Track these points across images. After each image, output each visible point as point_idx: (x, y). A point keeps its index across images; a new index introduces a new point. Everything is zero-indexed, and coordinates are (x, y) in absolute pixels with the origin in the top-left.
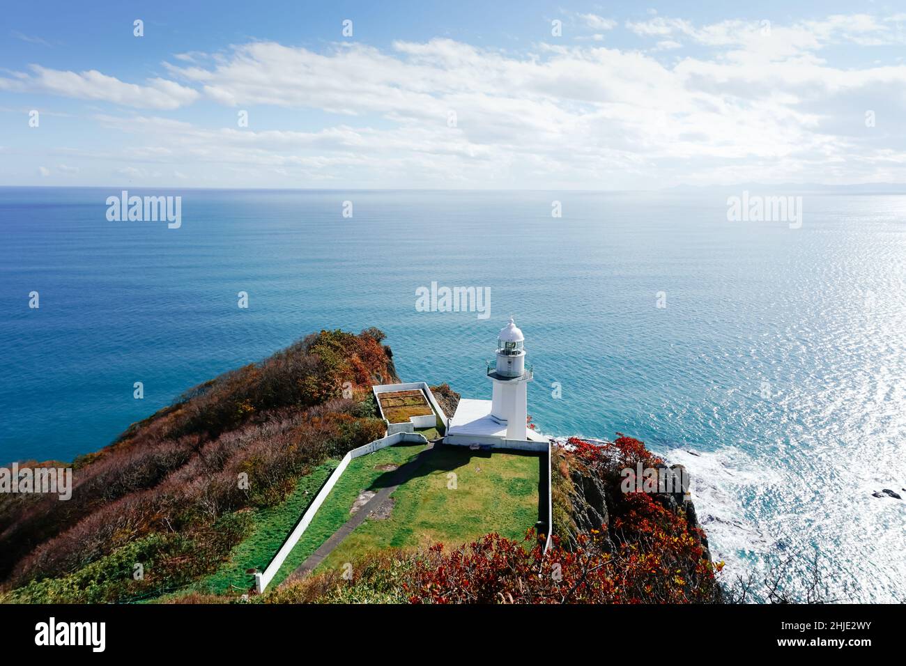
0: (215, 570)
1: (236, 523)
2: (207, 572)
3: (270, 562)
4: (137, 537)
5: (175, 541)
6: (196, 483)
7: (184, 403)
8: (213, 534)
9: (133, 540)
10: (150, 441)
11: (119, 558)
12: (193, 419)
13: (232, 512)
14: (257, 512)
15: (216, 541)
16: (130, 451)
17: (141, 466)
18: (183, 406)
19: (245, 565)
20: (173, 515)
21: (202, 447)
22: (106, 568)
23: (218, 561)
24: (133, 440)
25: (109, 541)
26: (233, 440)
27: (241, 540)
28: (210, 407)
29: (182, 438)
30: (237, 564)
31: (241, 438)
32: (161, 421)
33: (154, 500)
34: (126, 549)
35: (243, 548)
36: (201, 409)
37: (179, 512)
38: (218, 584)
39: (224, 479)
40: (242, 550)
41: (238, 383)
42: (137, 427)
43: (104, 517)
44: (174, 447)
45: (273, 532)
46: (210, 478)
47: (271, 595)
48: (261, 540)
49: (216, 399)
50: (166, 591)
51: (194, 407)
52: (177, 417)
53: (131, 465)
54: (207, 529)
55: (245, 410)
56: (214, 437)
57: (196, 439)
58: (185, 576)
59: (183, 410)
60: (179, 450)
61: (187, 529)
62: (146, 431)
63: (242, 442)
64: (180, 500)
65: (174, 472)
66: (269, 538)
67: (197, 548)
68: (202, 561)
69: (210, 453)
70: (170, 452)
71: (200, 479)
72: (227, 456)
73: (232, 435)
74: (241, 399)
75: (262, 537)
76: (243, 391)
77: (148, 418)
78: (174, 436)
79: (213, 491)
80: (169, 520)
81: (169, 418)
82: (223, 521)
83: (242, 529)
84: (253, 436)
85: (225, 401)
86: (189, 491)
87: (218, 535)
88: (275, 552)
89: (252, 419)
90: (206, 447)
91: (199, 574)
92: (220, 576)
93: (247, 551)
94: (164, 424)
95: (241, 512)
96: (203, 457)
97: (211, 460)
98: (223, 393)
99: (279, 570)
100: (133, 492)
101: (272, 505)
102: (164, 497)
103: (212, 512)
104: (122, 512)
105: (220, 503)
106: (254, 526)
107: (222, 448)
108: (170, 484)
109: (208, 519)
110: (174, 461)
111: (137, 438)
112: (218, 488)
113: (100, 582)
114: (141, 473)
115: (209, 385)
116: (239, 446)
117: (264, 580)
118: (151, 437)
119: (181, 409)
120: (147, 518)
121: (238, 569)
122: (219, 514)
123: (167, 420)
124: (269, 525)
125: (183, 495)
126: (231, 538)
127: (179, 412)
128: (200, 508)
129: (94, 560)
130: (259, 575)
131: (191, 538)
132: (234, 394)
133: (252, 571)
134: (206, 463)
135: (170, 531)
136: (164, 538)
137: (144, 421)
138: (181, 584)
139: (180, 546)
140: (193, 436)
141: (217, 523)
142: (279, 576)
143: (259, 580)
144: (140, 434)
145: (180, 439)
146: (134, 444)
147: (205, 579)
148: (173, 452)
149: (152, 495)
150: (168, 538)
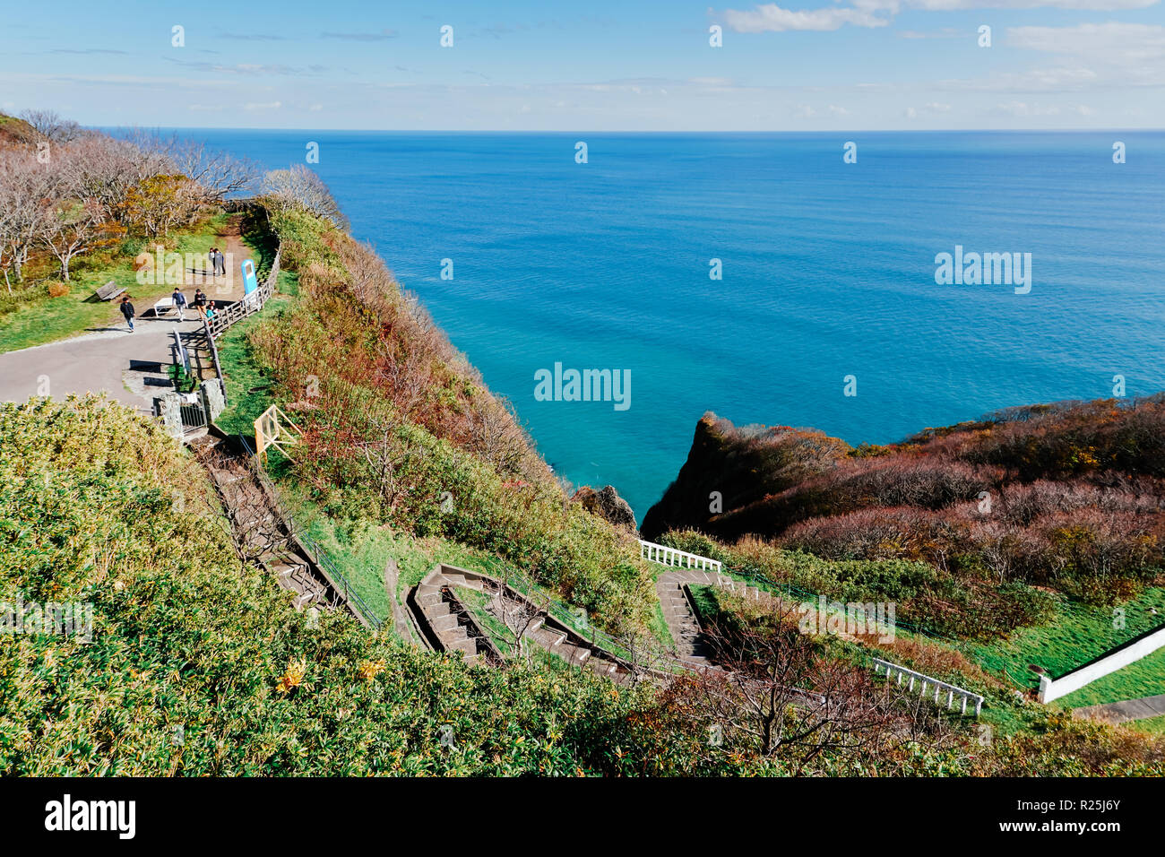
0: (987, 641)
1: (1029, 600)
2: (976, 638)
3: (1068, 673)
4: (906, 556)
5: (947, 582)
6: (988, 528)
7: (996, 423)
8: (994, 598)
9: (900, 557)
10: (943, 455)
11: (882, 569)
12: (1003, 447)
13: (1027, 583)
14: (1064, 601)
15: (996, 608)
16: (917, 458)
17: (926, 480)
18: (994, 426)
19: (1030, 657)
20: (950, 552)
21: (1007, 486)
22: (867, 573)
23: (994, 633)
24: (924, 446)
25: (875, 546)
26: (1052, 494)
27: (1032, 623)
28: (1031, 439)
29: (983, 465)
30: (1018, 650)
31: (1066, 495)
32: (961, 436)
33: (932, 525)
34: (890, 564)
35: (1031, 635)
36: (1017, 439)
37: (959, 552)
38: (988, 660)
39: (1027, 539)
40: (1027, 638)
41: (1083, 419)
42: (932, 434)
43: (876, 519)
44: (971, 473)
45: (1082, 638)
46: (1007, 529)
47: (1061, 714)
48: (1060, 638)
49: (1042, 432)
50: (923, 631)
51: (1009, 432)
52: (983, 437)
53: (914, 474)
54: (989, 589)
55: (1082, 461)
56: (1027, 479)
57: (1002, 473)
58: (949, 628)
59: (993, 432)
60: (975, 479)
61: (964, 576)
62: (941, 441)
63: (1066, 501)
64: (963, 538)
65: (963, 502)
66: (1074, 642)
67: (970, 603)
68: (973, 622)
69: (1016, 498)
70: (964, 478)
71: (995, 524)
72: (1038, 510)
73: (1053, 485)
74: (1081, 442)
75: (1062, 636)
76: (1087, 432)
77: (947, 427)
78: (975, 459)
79: (1008, 546)
80: (945, 555)
81: (973, 435)
82: (1013, 589)
83: (1037, 611)
84: (1085, 500)
85: (1056, 438)
86: (978, 532)
87: (1000, 601)
88: (1078, 664)
89: (1091, 476)
90: (1011, 489)
91: (967, 635)
92: (993, 651)
93: (1036, 641)
94: (965, 441)
95: (1040, 589)
96: (1004, 499)
97: (1014, 507)
98: (1056, 427)
99: (1078, 690)
100: (910, 505)
101: (1090, 602)
102: (944, 526)
103: (1001, 571)
104: (895, 521)
105: (1013, 566)
106: (1055, 617)
107: (1033, 497)
108: (955, 514)
109: (992, 577)
110: (966, 489)
111: (928, 446)
112: (1016, 546)
113: (857, 583)
114: (924, 488)
115: (1037, 410)
116: (1059, 505)
117: (1054, 691)
118: (944, 451)
119: (990, 429)
120: (920, 542)
121: (1019, 657)
122: (1010, 577)
123: (969, 437)
124: (1079, 626)
125: (969, 534)
126: (1016, 616)
127: (988, 432)
128: (986, 559)
129: (856, 558)
130: (1046, 680)
131: (966, 588)
132: (1072, 433)
133: (1038, 670)
134: (1006, 508)
135: (942, 567)
136: (934, 572)
137: (941, 430)
138: (943, 635)
139: (950, 592)
140: (998, 468)
141: (1003, 587)
142: (1076, 698)
143: (1045, 686)
144: (932, 444)
145: (980, 466)
146: (924, 452)
147: (971, 645)
148: (967, 478)
149: (931, 518)
150: (939, 575)
